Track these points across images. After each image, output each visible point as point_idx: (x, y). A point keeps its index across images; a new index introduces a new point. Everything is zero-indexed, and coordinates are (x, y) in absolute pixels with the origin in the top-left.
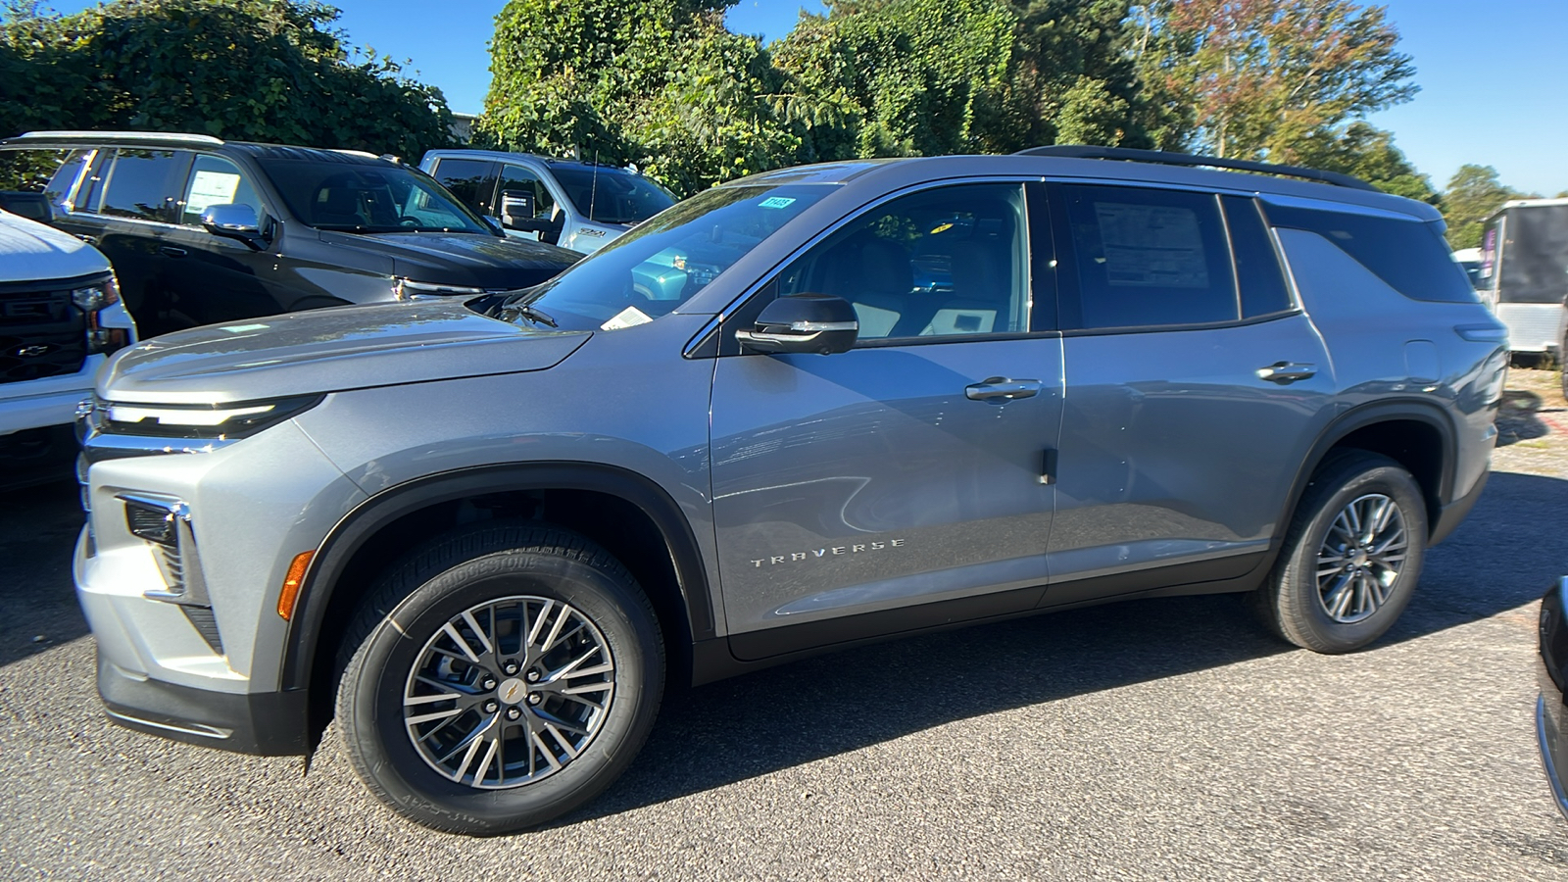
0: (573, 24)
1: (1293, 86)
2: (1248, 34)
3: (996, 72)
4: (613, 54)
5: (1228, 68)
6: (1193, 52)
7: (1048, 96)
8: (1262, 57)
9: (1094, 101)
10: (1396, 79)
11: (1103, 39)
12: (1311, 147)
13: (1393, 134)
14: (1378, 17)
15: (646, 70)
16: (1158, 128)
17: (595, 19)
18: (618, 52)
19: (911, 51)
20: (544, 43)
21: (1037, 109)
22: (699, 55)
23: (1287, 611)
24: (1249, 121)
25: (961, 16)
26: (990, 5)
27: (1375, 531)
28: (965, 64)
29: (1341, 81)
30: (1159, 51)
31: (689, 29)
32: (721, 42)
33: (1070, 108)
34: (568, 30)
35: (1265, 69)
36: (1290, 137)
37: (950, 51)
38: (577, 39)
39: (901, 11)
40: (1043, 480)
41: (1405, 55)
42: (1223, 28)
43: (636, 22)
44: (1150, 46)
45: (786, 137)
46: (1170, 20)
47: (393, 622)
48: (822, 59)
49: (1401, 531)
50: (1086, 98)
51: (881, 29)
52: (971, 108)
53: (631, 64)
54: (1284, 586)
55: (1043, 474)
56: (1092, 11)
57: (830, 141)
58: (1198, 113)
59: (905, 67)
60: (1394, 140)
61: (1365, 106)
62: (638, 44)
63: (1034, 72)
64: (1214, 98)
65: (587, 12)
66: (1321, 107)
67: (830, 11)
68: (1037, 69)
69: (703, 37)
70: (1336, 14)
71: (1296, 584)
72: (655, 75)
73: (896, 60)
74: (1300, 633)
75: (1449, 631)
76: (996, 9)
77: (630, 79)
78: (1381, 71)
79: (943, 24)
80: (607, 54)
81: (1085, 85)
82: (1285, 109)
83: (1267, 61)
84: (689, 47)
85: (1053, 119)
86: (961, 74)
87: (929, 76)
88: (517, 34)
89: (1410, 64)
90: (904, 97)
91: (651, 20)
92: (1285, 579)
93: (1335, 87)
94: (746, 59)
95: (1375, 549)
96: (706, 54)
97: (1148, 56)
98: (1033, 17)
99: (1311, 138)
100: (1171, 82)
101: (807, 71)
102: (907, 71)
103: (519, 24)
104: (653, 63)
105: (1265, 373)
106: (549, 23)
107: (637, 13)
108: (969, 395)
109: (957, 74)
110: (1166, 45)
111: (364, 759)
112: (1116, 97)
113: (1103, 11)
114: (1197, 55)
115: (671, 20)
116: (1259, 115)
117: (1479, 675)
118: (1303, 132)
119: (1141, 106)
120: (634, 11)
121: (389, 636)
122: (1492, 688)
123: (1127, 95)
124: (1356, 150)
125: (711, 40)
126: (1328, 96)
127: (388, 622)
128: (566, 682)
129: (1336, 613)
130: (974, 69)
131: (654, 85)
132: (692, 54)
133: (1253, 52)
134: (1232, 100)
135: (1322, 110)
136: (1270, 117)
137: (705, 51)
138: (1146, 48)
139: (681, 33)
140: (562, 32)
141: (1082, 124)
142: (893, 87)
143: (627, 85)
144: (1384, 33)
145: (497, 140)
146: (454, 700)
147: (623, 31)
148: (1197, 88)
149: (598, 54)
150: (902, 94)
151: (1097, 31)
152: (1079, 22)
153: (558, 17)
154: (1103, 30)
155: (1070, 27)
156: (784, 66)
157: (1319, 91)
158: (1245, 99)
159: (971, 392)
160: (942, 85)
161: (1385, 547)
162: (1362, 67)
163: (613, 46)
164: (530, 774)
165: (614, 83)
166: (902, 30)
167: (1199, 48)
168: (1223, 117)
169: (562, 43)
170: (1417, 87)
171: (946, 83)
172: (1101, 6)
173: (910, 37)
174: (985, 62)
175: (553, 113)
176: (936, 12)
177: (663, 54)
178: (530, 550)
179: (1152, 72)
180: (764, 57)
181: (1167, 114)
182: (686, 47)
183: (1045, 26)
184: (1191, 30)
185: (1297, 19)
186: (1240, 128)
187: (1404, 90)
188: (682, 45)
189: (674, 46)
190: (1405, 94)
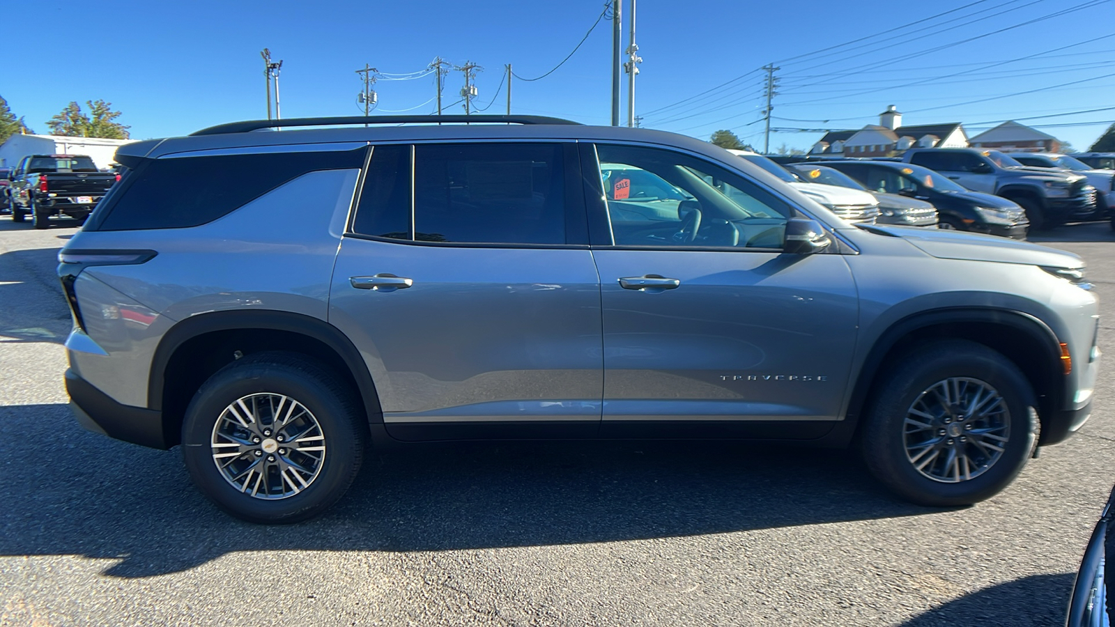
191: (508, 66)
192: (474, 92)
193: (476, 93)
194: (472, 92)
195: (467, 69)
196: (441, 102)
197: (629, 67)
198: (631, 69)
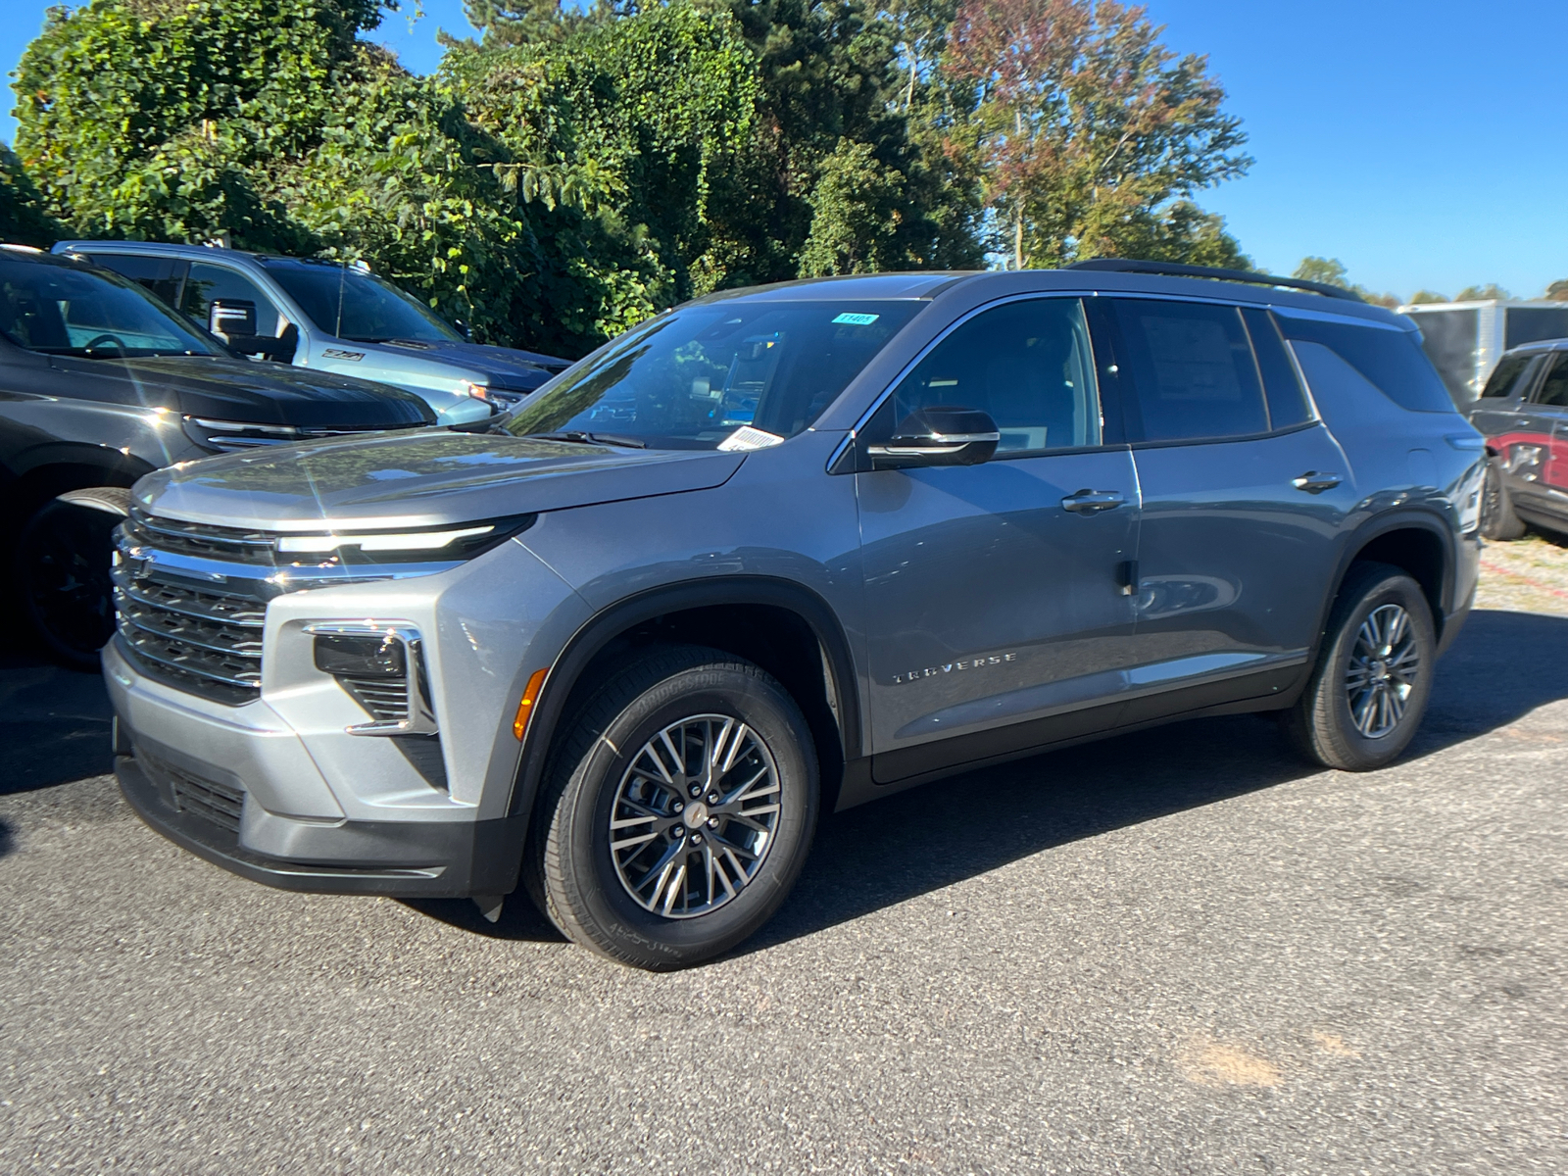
0: (176, 55)
1: (1103, 155)
2: (1042, 86)
3: (735, 131)
4: (239, 100)
5: (1021, 129)
6: (973, 104)
7: (797, 163)
8: (1061, 116)
9: (861, 173)
10: (1225, 147)
11: (866, 88)
12: (1130, 234)
13: (1224, 217)
14: (1199, 68)
15: (290, 124)
16: (936, 208)
17: (210, 49)
18: (247, 96)
19: (615, 98)
20: (133, 82)
21: (782, 181)
22: (370, 105)
23: (1322, 727)
24: (1051, 199)
25: (683, 52)
26: (722, 39)
27: (1393, 641)
28: (693, 119)
29: (1161, 149)
30: (931, 105)
31: (353, 67)
32: (401, 87)
33: (829, 181)
34: (169, 63)
35: (1065, 130)
36: (1104, 222)
37: (671, 100)
38: (183, 77)
39: (597, 42)
40: (1126, 591)
41: (1234, 117)
42: (1011, 76)
43: (271, 56)
44: (917, 97)
45: (500, 221)
46: (942, 64)
47: (608, 742)
48: (529, 112)
49: (1412, 642)
50: (850, 168)
51: (573, 66)
52: (705, 180)
53: (268, 114)
54: (1319, 700)
55: (1125, 585)
56: (850, 49)
57: (547, 226)
58: (984, 189)
59: (610, 121)
60: (1226, 225)
61: (1192, 182)
62: (276, 86)
63: (776, 130)
64: (1005, 169)
65: (198, 38)
66: (1139, 183)
67: (484, 35)
68: (781, 127)
69: (373, 80)
70: (1150, 63)
71: (1330, 698)
72: (303, 131)
73: (596, 111)
74: (1334, 749)
75: (1457, 747)
76: (730, 46)
77: (267, 136)
78: (1208, 137)
79: (658, 62)
80: (230, 100)
81: (847, 151)
82: (1096, 183)
83: (1068, 121)
84: (354, 93)
85: (806, 196)
86: (686, 132)
87: (643, 134)
88: (89, 67)
89: (1240, 129)
90: (611, 161)
91: (295, 53)
92: (1319, 693)
93: (1153, 156)
94: (437, 112)
95: (1392, 662)
96: (380, 103)
97: (916, 110)
98: (773, 56)
99: (1129, 224)
100: (949, 148)
101: (509, 130)
102: (612, 126)
103: (92, 52)
104: (301, 115)
105: (1300, 482)
106: (138, 53)
107: (274, 43)
108: (1065, 506)
109: (682, 133)
110: (939, 96)
111: (579, 887)
112: (887, 168)
113: (864, 50)
114: (978, 110)
115: (325, 55)
116: (1062, 193)
117: (1497, 777)
118: (1119, 215)
119: (917, 179)
120: (269, 39)
121: (604, 755)
122: (1511, 786)
123: (899, 164)
124: (1184, 239)
125: (385, 84)
126: (1146, 167)
127: (603, 742)
128: (741, 805)
129: (1364, 728)
130: (706, 126)
131: (303, 146)
132: (360, 103)
133: (1051, 108)
134: (1029, 172)
135: (1141, 186)
136: (1077, 196)
137: (379, 99)
138: (912, 101)
139: (340, 73)
140: (160, 65)
141: (846, 203)
142: (593, 149)
143: (263, 144)
144: (1208, 88)
145: (103, 224)
146: (649, 824)
147: (252, 66)
148: (982, 156)
149: (216, 99)
150: (608, 158)
151: (858, 77)
152: (833, 64)
153: (153, 44)
154: (865, 76)
155: (822, 71)
156: (476, 121)
157: (1135, 161)
158: (1044, 172)
159: (1067, 503)
160: (661, 147)
161: (1401, 659)
162: (1186, 131)
163: (237, 88)
164: (709, 902)
165: (243, 141)
166: (601, 69)
167: (980, 101)
168: (1018, 194)
169: (161, 81)
170: (1251, 158)
171: (668, 144)
172: (862, 44)
173: (613, 78)
174: (719, 117)
175: (191, 187)
176: (649, 45)
177: (315, 102)
178: (716, 666)
179: (924, 133)
180: (458, 109)
181: (945, 189)
182: (349, 94)
183: (789, 68)
184: (970, 77)
185: (1103, 68)
186: (1041, 208)
187: (1236, 162)
188: (344, 90)
189: (331, 91)
190: (1236, 166)
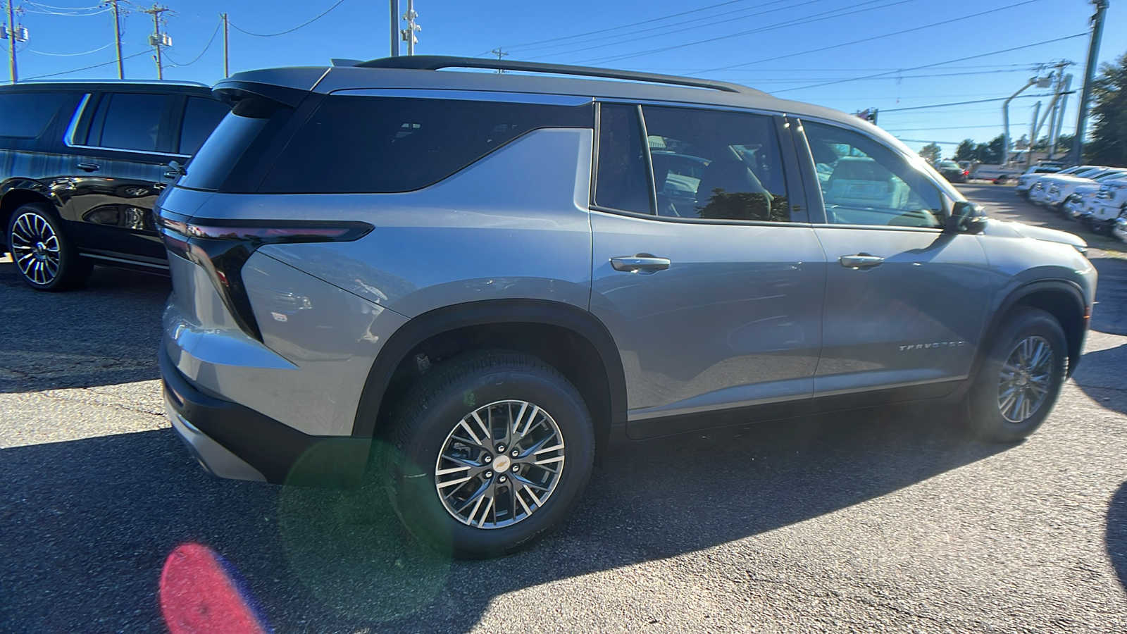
191: (224, 16)
192: (167, 41)
193: (170, 44)
194: (164, 41)
195: (156, 12)
196: (123, 49)
197: (407, 35)
198: (410, 36)
